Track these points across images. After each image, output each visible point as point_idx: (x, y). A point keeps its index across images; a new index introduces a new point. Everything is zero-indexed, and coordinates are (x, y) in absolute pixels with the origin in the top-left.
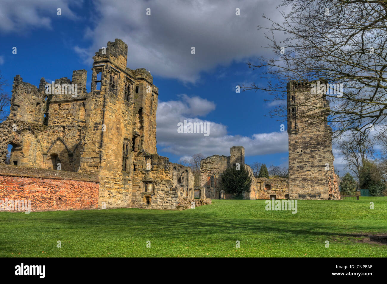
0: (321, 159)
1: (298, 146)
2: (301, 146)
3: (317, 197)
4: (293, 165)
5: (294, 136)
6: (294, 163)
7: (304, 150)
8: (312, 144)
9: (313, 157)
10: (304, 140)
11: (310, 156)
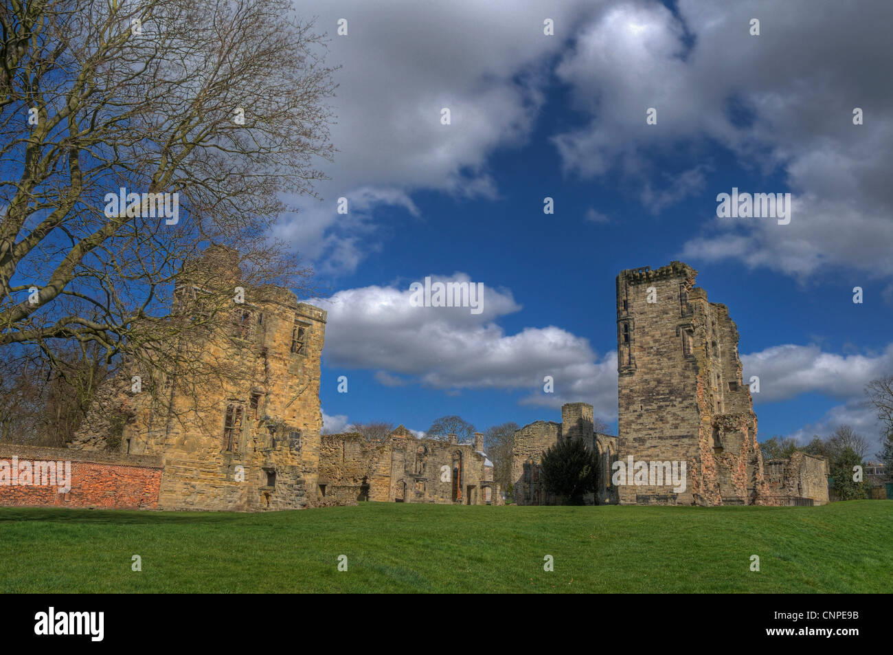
0: (677, 422)
1: (635, 399)
2: (640, 399)
3: (669, 501)
4: (627, 436)
5: (627, 379)
6: (627, 433)
7: (645, 405)
8: (661, 392)
9: (662, 419)
10: (645, 387)
11: (657, 417)
